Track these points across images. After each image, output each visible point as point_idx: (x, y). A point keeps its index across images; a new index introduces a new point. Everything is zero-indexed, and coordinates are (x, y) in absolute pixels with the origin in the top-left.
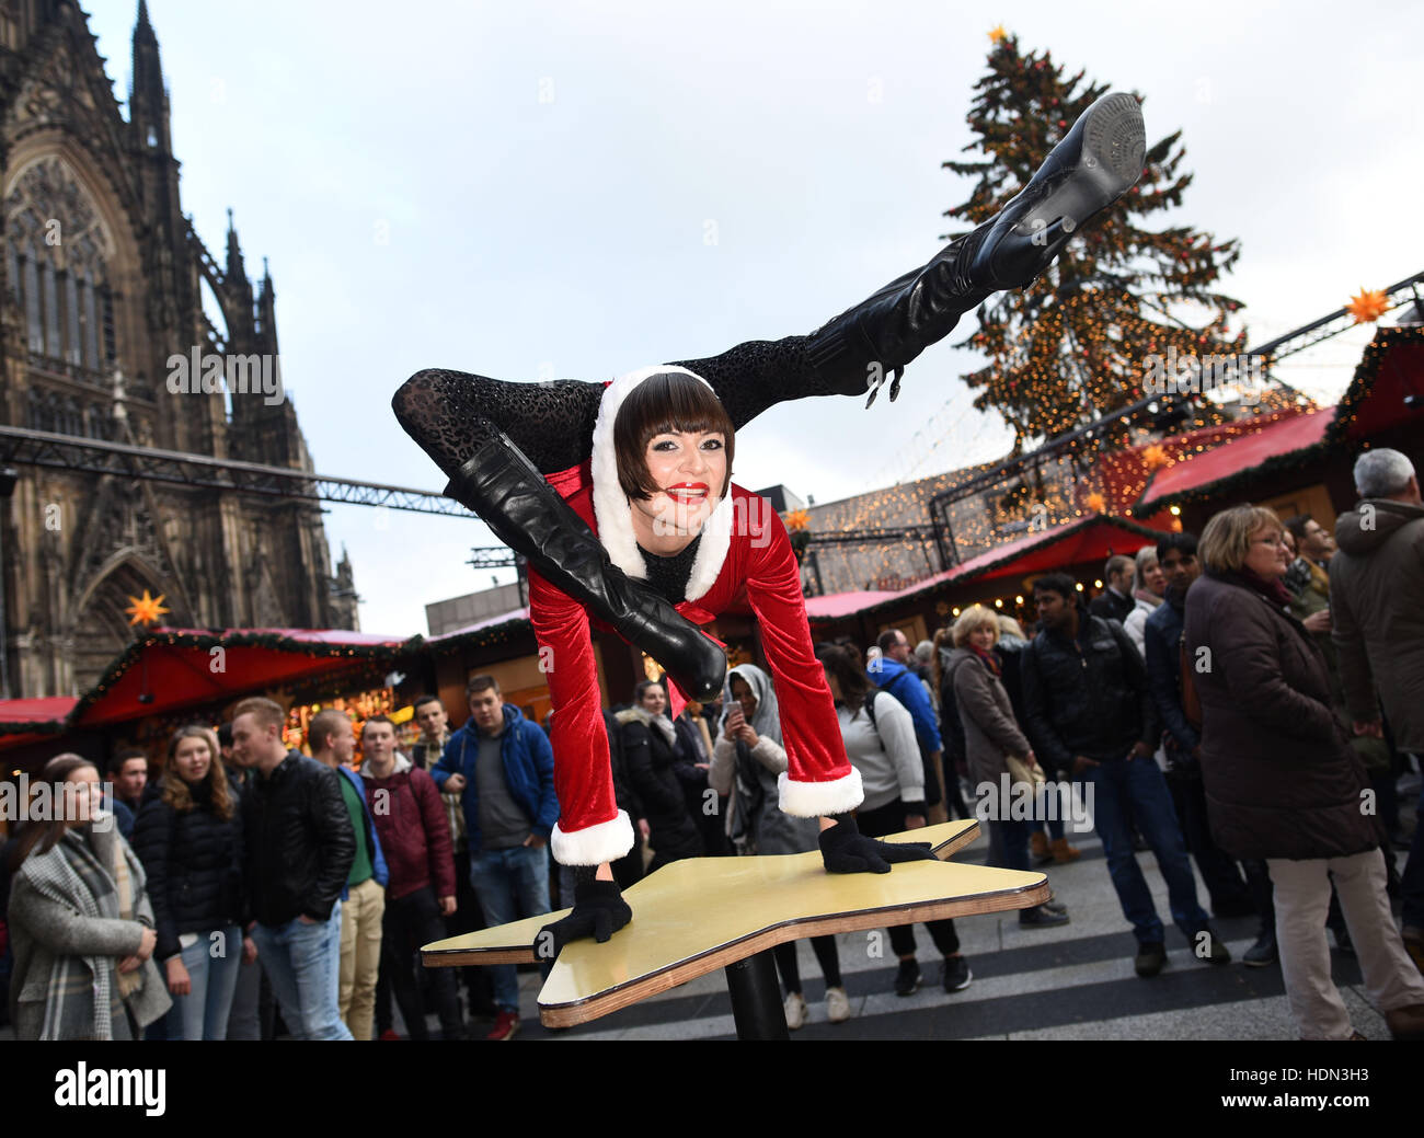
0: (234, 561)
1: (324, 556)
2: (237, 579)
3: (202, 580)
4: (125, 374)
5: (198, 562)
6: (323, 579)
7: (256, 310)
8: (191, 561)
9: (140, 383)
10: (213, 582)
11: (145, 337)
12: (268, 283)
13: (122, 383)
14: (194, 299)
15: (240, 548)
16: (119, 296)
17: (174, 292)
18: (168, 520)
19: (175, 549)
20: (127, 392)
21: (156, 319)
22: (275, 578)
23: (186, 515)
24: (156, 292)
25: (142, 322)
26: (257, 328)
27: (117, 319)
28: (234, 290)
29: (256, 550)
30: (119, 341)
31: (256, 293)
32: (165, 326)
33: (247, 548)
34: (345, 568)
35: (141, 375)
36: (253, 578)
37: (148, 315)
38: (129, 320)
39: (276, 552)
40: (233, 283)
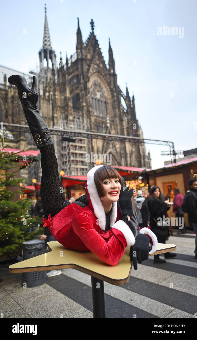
0: (128, 152)
1: (145, 151)
2: (128, 155)
3: (122, 156)
4: (109, 118)
5: (122, 152)
6: (144, 156)
7: (131, 103)
8: (121, 152)
9: (111, 119)
10: (125, 156)
11: (112, 110)
12: (133, 97)
13: (109, 120)
14: (119, 102)
15: (129, 149)
16: (108, 103)
17: (117, 101)
18: (117, 144)
19: (118, 150)
20: (110, 121)
21: (114, 107)
22: (135, 155)
23: (120, 143)
24: (114, 101)
25: (112, 107)
26: (132, 106)
27: (108, 107)
28: (127, 99)
29: (132, 150)
30: (108, 111)
31: (131, 99)
32: (115, 108)
33: (130, 150)
34: (149, 154)
35: (112, 118)
36: (131, 155)
37: (113, 106)
38: (110, 107)
39: (136, 150)
40: (127, 98)
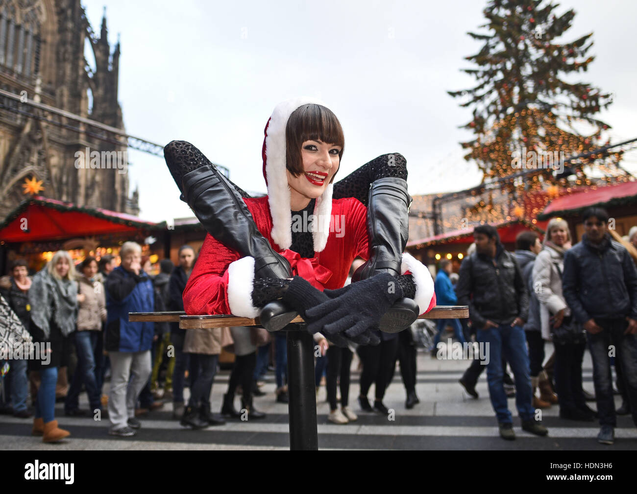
0: (82, 181)
1: (126, 187)
2: (82, 191)
3: (65, 189)
4: (43, 81)
5: (64, 179)
6: (124, 198)
7: (110, 59)
8: (61, 179)
9: (49, 86)
10: (71, 190)
11: (54, 64)
12: (118, 46)
13: (40, 86)
14: (79, 49)
15: (86, 175)
16: (45, 42)
17: (72, 43)
18: (53, 156)
19: (54, 171)
20: (43, 89)
21: (61, 57)
22: (101, 193)
23: (62, 155)
24: (63, 43)
25: (54, 56)
26: (110, 68)
27: (42, 53)
28: (101, 47)
29: (93, 178)
30: (41, 64)
31: (112, 50)
32: (65, 60)
33: (89, 176)
34: (136, 194)
35: (50, 82)
36: (90, 192)
37: (57, 53)
38: (48, 54)
39: (103, 180)
40: (101, 45)
